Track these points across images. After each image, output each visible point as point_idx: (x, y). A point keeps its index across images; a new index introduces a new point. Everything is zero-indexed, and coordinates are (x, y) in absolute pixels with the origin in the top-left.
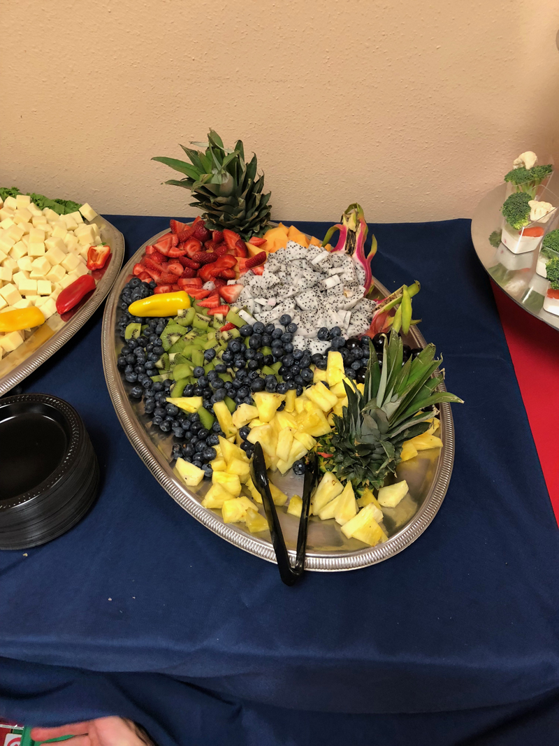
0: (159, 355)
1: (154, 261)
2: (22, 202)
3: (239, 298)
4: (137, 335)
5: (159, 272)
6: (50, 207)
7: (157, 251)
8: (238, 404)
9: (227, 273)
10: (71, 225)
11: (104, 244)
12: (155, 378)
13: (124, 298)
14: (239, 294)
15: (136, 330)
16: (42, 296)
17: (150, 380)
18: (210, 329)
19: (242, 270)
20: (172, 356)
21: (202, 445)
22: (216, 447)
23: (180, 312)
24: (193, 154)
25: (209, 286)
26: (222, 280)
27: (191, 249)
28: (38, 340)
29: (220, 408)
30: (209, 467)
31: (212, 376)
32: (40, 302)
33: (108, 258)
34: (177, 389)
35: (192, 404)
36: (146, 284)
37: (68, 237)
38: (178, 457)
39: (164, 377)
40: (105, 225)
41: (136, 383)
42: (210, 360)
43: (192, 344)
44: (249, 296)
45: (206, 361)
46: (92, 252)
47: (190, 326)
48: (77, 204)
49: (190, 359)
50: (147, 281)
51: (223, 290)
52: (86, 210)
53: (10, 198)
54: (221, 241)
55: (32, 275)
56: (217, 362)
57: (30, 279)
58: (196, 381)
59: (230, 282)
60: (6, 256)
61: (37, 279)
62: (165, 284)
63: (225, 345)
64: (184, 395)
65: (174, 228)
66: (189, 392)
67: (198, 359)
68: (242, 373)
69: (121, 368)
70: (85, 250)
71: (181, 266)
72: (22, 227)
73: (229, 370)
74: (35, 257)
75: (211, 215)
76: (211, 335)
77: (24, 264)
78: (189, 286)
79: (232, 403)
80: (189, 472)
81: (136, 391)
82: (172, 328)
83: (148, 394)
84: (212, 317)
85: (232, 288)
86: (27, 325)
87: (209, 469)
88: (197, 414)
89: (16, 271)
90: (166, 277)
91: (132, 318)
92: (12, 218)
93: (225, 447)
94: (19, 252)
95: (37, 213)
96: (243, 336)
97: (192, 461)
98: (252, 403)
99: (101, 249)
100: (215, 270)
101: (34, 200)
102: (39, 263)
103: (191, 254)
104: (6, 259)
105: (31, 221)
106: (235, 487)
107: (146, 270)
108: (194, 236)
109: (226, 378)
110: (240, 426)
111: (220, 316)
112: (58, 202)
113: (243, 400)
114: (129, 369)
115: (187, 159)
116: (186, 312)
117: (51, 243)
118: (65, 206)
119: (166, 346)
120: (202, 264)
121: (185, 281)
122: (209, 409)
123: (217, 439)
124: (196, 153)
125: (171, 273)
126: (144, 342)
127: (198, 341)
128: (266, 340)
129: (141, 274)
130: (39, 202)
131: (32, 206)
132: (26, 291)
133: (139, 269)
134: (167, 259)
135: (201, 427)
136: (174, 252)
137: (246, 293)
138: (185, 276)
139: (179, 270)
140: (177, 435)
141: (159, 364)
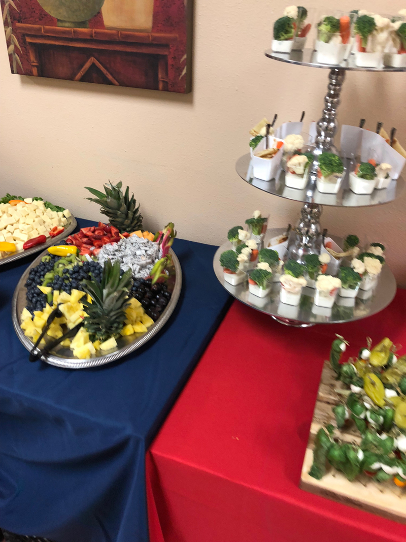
2: (39, 203)
4: (47, 261)
6: (51, 208)
10: (55, 216)
11: (63, 226)
15: (46, 259)
16: (22, 241)
21: (39, 306)
23: (69, 255)
25: (93, 248)
26: (99, 247)
29: (56, 293)
33: (61, 232)
34: (44, 283)
35: (47, 290)
42: (65, 274)
45: (63, 273)
46: (55, 228)
48: (64, 209)
51: (95, 250)
52: (66, 212)
53: (35, 201)
55: (23, 232)
56: (67, 275)
63: (74, 268)
64: (46, 286)
66: (48, 285)
70: (53, 227)
71: (87, 239)
74: (27, 224)
81: (30, 282)
82: (61, 260)
85: (99, 250)
88: (46, 295)
94: (21, 221)
95: (43, 209)
96: (83, 265)
98: (70, 294)
99: (60, 228)
101: (45, 204)
105: (35, 210)
109: (67, 282)
110: (59, 302)
112: (57, 207)
113: (66, 291)
114: (34, 273)
115: (104, 191)
116: (72, 255)
118: (59, 209)
121: (82, 245)
122: (52, 293)
126: (47, 264)
128: (92, 269)
129: (68, 240)
130: (47, 205)
131: (43, 206)
132: (17, 238)
133: (69, 238)
134: (84, 236)
136: (89, 234)
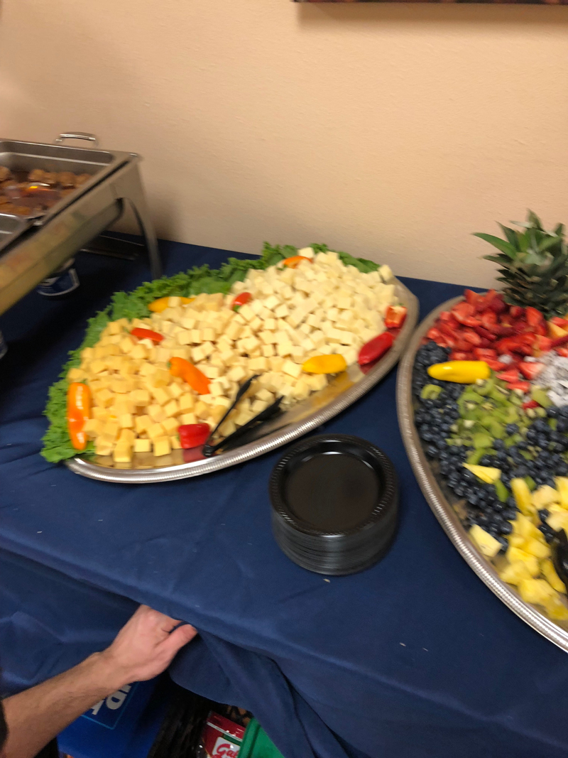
0: (454, 419)
1: (450, 327)
2: (330, 258)
3: (540, 376)
4: (435, 396)
5: (455, 339)
6: (354, 265)
7: (453, 318)
8: (538, 484)
9: (526, 349)
10: (372, 283)
11: (401, 304)
12: (449, 441)
13: (420, 359)
14: (541, 373)
15: (433, 392)
16: (344, 345)
17: (445, 442)
18: (508, 403)
19: (542, 349)
20: (468, 423)
21: (498, 518)
22: (513, 523)
23: (480, 382)
24: (510, 232)
25: (506, 359)
26: (520, 355)
27: (487, 321)
28: (341, 386)
29: (520, 485)
30: (507, 541)
31: (513, 451)
32: (341, 350)
33: (404, 318)
34: (474, 456)
35: (489, 475)
36: (442, 348)
37: (370, 294)
38: (473, 523)
39: (459, 442)
40: (401, 287)
41: (431, 443)
42: (510, 434)
43: (491, 415)
44: (552, 376)
45: (506, 435)
46: (390, 312)
47: (487, 397)
48: (375, 264)
49: (488, 429)
50: (442, 345)
51: (523, 366)
52: (385, 271)
53: (321, 254)
54: (522, 317)
55: (338, 325)
56: (518, 439)
57: (335, 328)
58: (494, 452)
59: (530, 359)
60: (317, 306)
61: (342, 329)
62: (460, 351)
63: (527, 422)
64: (481, 464)
65: (468, 297)
66: (486, 462)
67: (499, 431)
68: (545, 454)
69: (418, 425)
70: (383, 307)
71: (477, 335)
72: (334, 281)
73: (531, 448)
74: (342, 310)
75: (514, 291)
76: (512, 410)
77: (332, 314)
78: (485, 356)
79: (532, 483)
80: (486, 541)
81: (432, 450)
82: (468, 395)
83: (444, 455)
84: (510, 390)
85: (532, 365)
86: (333, 369)
87: (506, 544)
88: (493, 486)
89: (324, 320)
90: (462, 345)
91: (431, 380)
92: (326, 272)
93: (524, 526)
94: (329, 303)
95: (344, 269)
96: (549, 416)
97: (488, 531)
98: (555, 487)
99: (399, 310)
100: (513, 345)
101: (341, 258)
102: (346, 316)
103: (487, 325)
104: (317, 308)
105: (340, 277)
106: (534, 568)
107: (443, 336)
108: (491, 309)
109: (527, 456)
110: (540, 507)
111: (519, 392)
112: (361, 260)
113: (545, 481)
114: (425, 427)
115: (502, 237)
116: (485, 381)
117: (358, 299)
118: (366, 265)
119: (462, 411)
120: (500, 336)
121: (481, 351)
122: (506, 483)
123: (515, 515)
124: (512, 232)
125: (465, 340)
126: (441, 403)
127: (497, 413)
129: (437, 338)
130: (345, 259)
131: (339, 263)
132: (331, 339)
133: (434, 333)
134: (462, 326)
135: (497, 500)
136: (471, 321)
137: (550, 373)
138: (482, 346)
139: (476, 339)
140: (472, 502)
141: (454, 428)
